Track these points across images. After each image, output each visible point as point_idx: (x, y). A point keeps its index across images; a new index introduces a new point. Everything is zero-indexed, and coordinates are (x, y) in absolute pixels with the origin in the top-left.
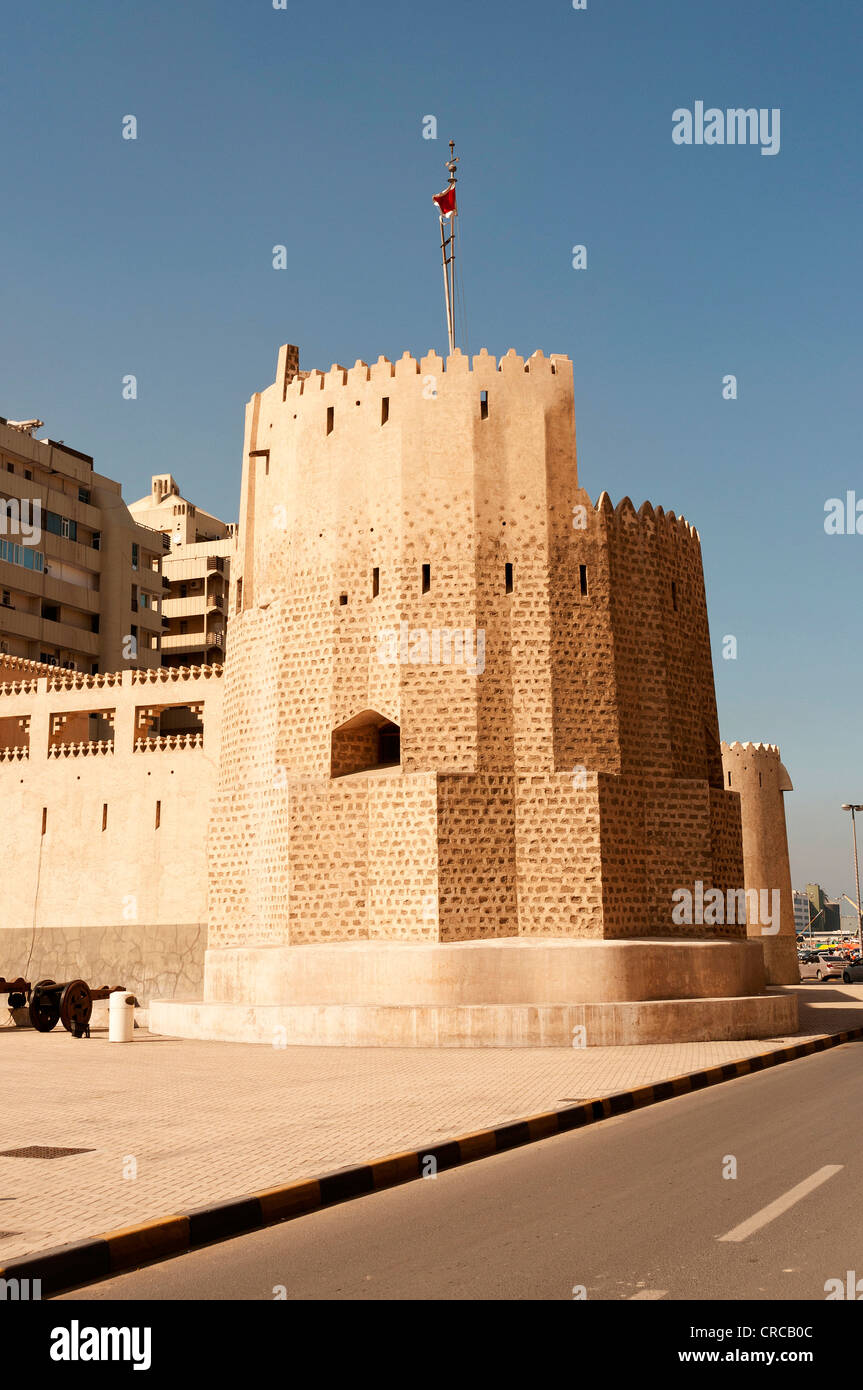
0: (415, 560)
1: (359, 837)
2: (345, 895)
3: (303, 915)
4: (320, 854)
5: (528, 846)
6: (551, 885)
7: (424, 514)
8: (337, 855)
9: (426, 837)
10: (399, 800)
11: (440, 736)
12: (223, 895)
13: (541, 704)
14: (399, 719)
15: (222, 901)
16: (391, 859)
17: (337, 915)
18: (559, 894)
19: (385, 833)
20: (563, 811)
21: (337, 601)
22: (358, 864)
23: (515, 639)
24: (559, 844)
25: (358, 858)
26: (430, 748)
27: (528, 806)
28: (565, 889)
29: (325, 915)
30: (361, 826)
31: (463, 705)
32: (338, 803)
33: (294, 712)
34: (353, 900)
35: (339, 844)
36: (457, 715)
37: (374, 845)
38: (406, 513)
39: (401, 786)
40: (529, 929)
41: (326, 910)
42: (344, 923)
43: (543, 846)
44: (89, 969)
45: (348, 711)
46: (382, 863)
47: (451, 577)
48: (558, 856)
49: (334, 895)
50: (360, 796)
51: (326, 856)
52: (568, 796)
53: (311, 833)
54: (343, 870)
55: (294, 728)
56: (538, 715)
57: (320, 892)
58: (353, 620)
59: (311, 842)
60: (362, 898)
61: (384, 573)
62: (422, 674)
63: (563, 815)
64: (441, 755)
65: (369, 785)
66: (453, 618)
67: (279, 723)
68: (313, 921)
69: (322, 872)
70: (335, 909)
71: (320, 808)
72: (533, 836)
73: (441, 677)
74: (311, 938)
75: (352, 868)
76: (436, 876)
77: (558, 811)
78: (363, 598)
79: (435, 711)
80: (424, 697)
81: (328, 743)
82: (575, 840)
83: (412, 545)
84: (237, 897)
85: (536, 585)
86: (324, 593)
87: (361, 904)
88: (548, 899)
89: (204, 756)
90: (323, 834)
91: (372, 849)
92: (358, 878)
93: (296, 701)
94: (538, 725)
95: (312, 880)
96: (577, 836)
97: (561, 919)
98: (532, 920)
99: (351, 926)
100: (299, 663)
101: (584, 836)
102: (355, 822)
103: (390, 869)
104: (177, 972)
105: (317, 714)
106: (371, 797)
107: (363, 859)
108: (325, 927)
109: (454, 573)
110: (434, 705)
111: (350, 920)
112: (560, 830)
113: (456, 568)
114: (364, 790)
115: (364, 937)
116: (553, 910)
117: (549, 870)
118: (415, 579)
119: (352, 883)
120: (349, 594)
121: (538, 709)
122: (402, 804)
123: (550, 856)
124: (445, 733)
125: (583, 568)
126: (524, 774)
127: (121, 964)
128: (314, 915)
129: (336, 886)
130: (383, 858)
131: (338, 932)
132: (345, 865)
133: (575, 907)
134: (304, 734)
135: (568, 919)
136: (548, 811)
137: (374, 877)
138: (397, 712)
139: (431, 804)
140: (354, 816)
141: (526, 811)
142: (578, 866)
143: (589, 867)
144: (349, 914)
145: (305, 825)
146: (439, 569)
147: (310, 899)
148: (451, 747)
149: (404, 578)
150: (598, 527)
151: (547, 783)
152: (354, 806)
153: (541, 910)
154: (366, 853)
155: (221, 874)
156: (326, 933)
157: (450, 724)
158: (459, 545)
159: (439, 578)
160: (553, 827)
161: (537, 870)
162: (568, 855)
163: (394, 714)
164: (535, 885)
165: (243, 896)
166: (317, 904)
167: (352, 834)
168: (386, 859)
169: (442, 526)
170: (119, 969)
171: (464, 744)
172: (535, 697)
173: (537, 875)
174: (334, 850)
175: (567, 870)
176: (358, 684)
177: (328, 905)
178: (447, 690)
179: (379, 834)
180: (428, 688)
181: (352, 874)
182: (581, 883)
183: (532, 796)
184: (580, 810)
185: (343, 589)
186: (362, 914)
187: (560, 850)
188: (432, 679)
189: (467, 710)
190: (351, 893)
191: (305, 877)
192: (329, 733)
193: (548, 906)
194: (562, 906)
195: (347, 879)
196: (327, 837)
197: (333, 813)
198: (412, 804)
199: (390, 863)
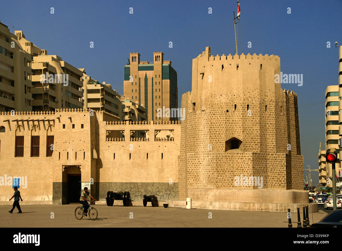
0: (245, 103)
1: (232, 165)
2: (229, 178)
3: (219, 182)
5: (270, 169)
6: (275, 178)
7: (248, 93)
8: (227, 169)
9: (249, 166)
10: (242, 158)
11: (251, 144)
12: (192, 177)
13: (273, 138)
14: (242, 140)
15: (192, 178)
16: (240, 171)
17: (227, 182)
18: (276, 180)
19: (238, 165)
21: (226, 111)
23: (268, 123)
24: (277, 169)
26: (249, 146)
27: (270, 160)
28: (278, 179)
29: (224, 182)
30: (232, 163)
31: (257, 137)
32: (227, 158)
33: (214, 136)
35: (227, 167)
36: (255, 139)
37: (235, 167)
38: (243, 92)
39: (243, 155)
40: (270, 187)
41: (224, 181)
42: (228, 184)
43: (273, 169)
44: (145, 193)
45: (229, 137)
47: (254, 108)
48: (277, 171)
49: (226, 178)
50: (232, 156)
51: (224, 169)
52: (279, 159)
53: (221, 164)
54: (228, 172)
55: (214, 140)
56: (272, 140)
57: (223, 177)
58: (230, 116)
59: (221, 166)
61: (238, 106)
62: (247, 130)
64: (252, 148)
65: (234, 154)
66: (254, 117)
67: (210, 138)
69: (223, 173)
70: (226, 181)
71: (223, 159)
72: (271, 167)
73: (252, 131)
74: (221, 187)
75: (230, 172)
76: (252, 175)
77: (277, 162)
78: (232, 111)
79: (250, 138)
80: (248, 135)
81: (224, 144)
82: (280, 168)
83: (245, 100)
84: (196, 177)
85: (272, 111)
86: (222, 109)
87: (232, 180)
88: (274, 181)
89: (174, 143)
90: (223, 164)
91: (235, 168)
92: (232, 174)
93: (215, 134)
94: (272, 142)
95: (221, 174)
96: (281, 167)
97: (277, 185)
98: (271, 185)
99: (230, 185)
100: (215, 125)
102: (231, 162)
103: (240, 173)
104: (169, 194)
105: (221, 137)
106: (235, 157)
107: (233, 170)
108: (224, 185)
109: (255, 107)
110: (250, 137)
111: (230, 184)
112: (277, 166)
113: (255, 106)
114: (233, 155)
115: (233, 187)
116: (275, 183)
117: (275, 174)
118: (245, 108)
119: (230, 175)
120: (229, 110)
121: (273, 139)
122: (243, 159)
123: (275, 171)
124: (253, 143)
125: (281, 107)
126: (269, 153)
127: (154, 191)
128: (221, 182)
129: (226, 176)
130: (238, 170)
131: (227, 186)
132: (229, 171)
133: (280, 183)
134: (217, 142)
135: (279, 185)
136: (274, 162)
137: (236, 174)
138: (242, 138)
139: (251, 159)
141: (270, 161)
142: (281, 174)
143: (283, 174)
144: (230, 182)
145: (219, 162)
146: (251, 106)
147: (221, 178)
148: (254, 146)
149: (243, 108)
150: (284, 97)
151: (274, 155)
152: (231, 158)
153: (273, 183)
154: (233, 169)
155: (191, 172)
156: (224, 186)
157: (254, 141)
158: (256, 100)
159: (251, 108)
160: (276, 165)
161: (272, 174)
162: (279, 171)
164: (271, 178)
165: (198, 177)
166: (222, 180)
167: (230, 165)
168: (239, 171)
169: (252, 96)
170: (153, 193)
171: (257, 146)
172: (272, 136)
173: (272, 175)
174: (226, 168)
175: (279, 175)
176: (231, 131)
177: (225, 180)
178: (253, 134)
180: (249, 133)
181: (230, 174)
182: (282, 178)
183: (271, 158)
184: (282, 162)
185: (227, 109)
186: (232, 182)
187: (277, 170)
188: (250, 131)
190: (230, 178)
191: (219, 174)
192: (224, 142)
193: (274, 182)
194: (277, 182)
195: (229, 175)
196: (224, 165)
197: (225, 160)
198: (246, 159)
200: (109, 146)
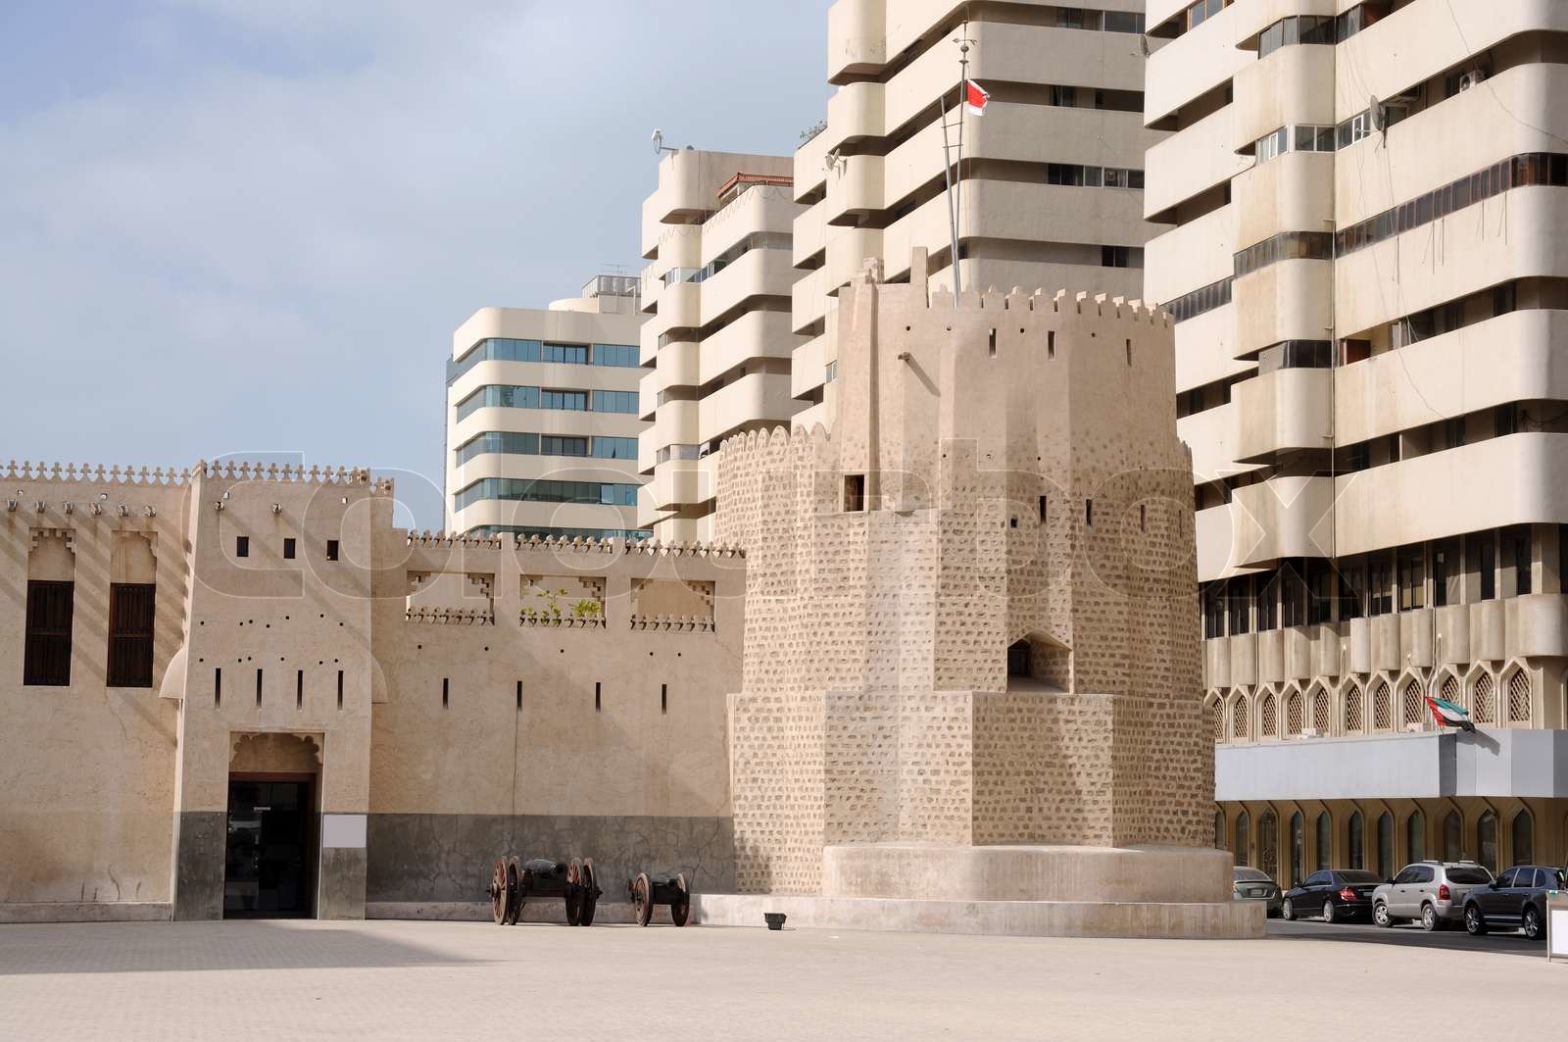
0: (1081, 494)
1: (1028, 748)
2: (1017, 801)
3: (984, 819)
4: (998, 762)
5: (1153, 765)
6: (1168, 799)
7: (1088, 452)
8: (1011, 764)
9: (1100, 753)
10: (1071, 718)
11: (1102, 661)
12: (846, 793)
13: (1163, 637)
14: (1071, 642)
15: (844, 798)
16: (1061, 770)
17: (1011, 819)
18: (1173, 808)
19: (1054, 747)
20: (1178, 735)
21: (1008, 523)
22: (1028, 773)
23: (1147, 576)
24: (1175, 764)
25: (1028, 768)
26: (1096, 672)
27: (1155, 728)
28: (1179, 804)
29: (1001, 819)
30: (1030, 738)
31: (1119, 634)
32: (1012, 716)
33: (958, 624)
34: (1023, 806)
35: (1013, 754)
36: (1114, 644)
37: (1042, 757)
38: (1074, 449)
39: (1072, 704)
40: (1153, 837)
41: (1002, 814)
42: (1016, 827)
43: (1164, 764)
45: (1020, 630)
46: (1051, 774)
47: (1107, 514)
48: (1174, 774)
49: (1008, 801)
50: (1030, 710)
51: (1002, 765)
52: (1182, 722)
53: (991, 742)
54: (1016, 778)
55: (959, 640)
56: (1161, 647)
57: (997, 798)
58: (1023, 544)
59: (990, 750)
60: (1030, 805)
61: (1051, 502)
62: (1088, 603)
63: (1177, 739)
64: (1104, 679)
66: (1110, 553)
67: (939, 632)
68: (991, 824)
69: (999, 779)
70: (1010, 813)
71: (998, 719)
72: (1157, 756)
73: (1102, 607)
74: (990, 839)
75: (1023, 777)
76: (1111, 789)
77: (1175, 734)
78: (1031, 523)
79: (1098, 638)
80: (1090, 624)
81: (1004, 657)
82: (1186, 761)
83: (1078, 480)
84: (865, 796)
85: (1159, 528)
86: (992, 514)
87: (1029, 810)
88: (1167, 812)
89: (716, 641)
90: (1000, 744)
91: (1040, 759)
92: (1028, 785)
93: (960, 614)
94: (1162, 657)
95: (991, 786)
96: (1187, 757)
97: (1175, 830)
98: (1155, 830)
99: (1021, 830)
100: (963, 577)
101: (1191, 759)
102: (1026, 735)
103: (1060, 779)
104: (695, 867)
105: (987, 629)
106: (1040, 712)
107: (1032, 769)
108: (1001, 829)
109: (1110, 510)
110: (1098, 632)
111: (1021, 824)
112: (1176, 752)
113: (1112, 506)
114: (1033, 706)
115: (1032, 840)
116: (1170, 822)
117: (1167, 787)
118: (1080, 512)
119: (1023, 790)
120: (1019, 518)
121: (1162, 642)
122: (1075, 721)
123: (1168, 774)
124: (1106, 659)
126: (1152, 700)
127: (625, 856)
128: (992, 819)
129: (1009, 792)
130: (1051, 769)
131: (1011, 835)
132: (1018, 774)
133: (1184, 819)
134: (971, 647)
135: (1179, 829)
136: (1168, 734)
137: (1042, 786)
138: (1069, 635)
139: (1106, 724)
140: (1025, 729)
141: (1154, 733)
142: (1187, 784)
143: (1194, 784)
144: (1020, 819)
145: (986, 735)
146: (1099, 505)
147: (990, 803)
148: (1111, 672)
149: (1072, 511)
151: (1167, 710)
152: (1026, 720)
153: (1161, 820)
154: (1034, 763)
155: (841, 772)
156: (1002, 835)
157: (1110, 651)
159: (1099, 513)
160: (1171, 748)
161: (1160, 786)
162: (1181, 774)
163: (1066, 637)
164: (1157, 799)
165: (875, 795)
166: (995, 809)
167: (1024, 745)
168: (1056, 771)
169: (1101, 465)
170: (623, 863)
171: (1120, 670)
172: (1160, 631)
173: (1160, 790)
174: (1009, 759)
175: (1181, 787)
176: (1026, 606)
177: (1004, 810)
178: (1107, 620)
179: (1049, 747)
180: (1093, 616)
181: (1023, 782)
182: (1188, 799)
183: (1158, 719)
184: (1190, 735)
185: (1015, 512)
186: (1030, 819)
187: (1175, 769)
188: (1096, 608)
189: (1122, 640)
190: (1023, 800)
191: (986, 783)
192: (1005, 647)
193: (1166, 818)
194: (1175, 819)
195: (1019, 787)
196: (1003, 747)
197: (1007, 725)
198: (1085, 722)
199: (1060, 774)
200: (420, 647)
